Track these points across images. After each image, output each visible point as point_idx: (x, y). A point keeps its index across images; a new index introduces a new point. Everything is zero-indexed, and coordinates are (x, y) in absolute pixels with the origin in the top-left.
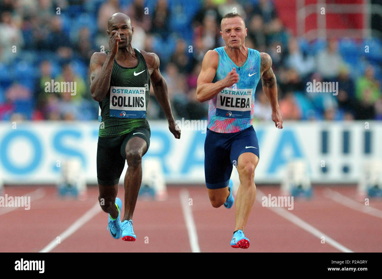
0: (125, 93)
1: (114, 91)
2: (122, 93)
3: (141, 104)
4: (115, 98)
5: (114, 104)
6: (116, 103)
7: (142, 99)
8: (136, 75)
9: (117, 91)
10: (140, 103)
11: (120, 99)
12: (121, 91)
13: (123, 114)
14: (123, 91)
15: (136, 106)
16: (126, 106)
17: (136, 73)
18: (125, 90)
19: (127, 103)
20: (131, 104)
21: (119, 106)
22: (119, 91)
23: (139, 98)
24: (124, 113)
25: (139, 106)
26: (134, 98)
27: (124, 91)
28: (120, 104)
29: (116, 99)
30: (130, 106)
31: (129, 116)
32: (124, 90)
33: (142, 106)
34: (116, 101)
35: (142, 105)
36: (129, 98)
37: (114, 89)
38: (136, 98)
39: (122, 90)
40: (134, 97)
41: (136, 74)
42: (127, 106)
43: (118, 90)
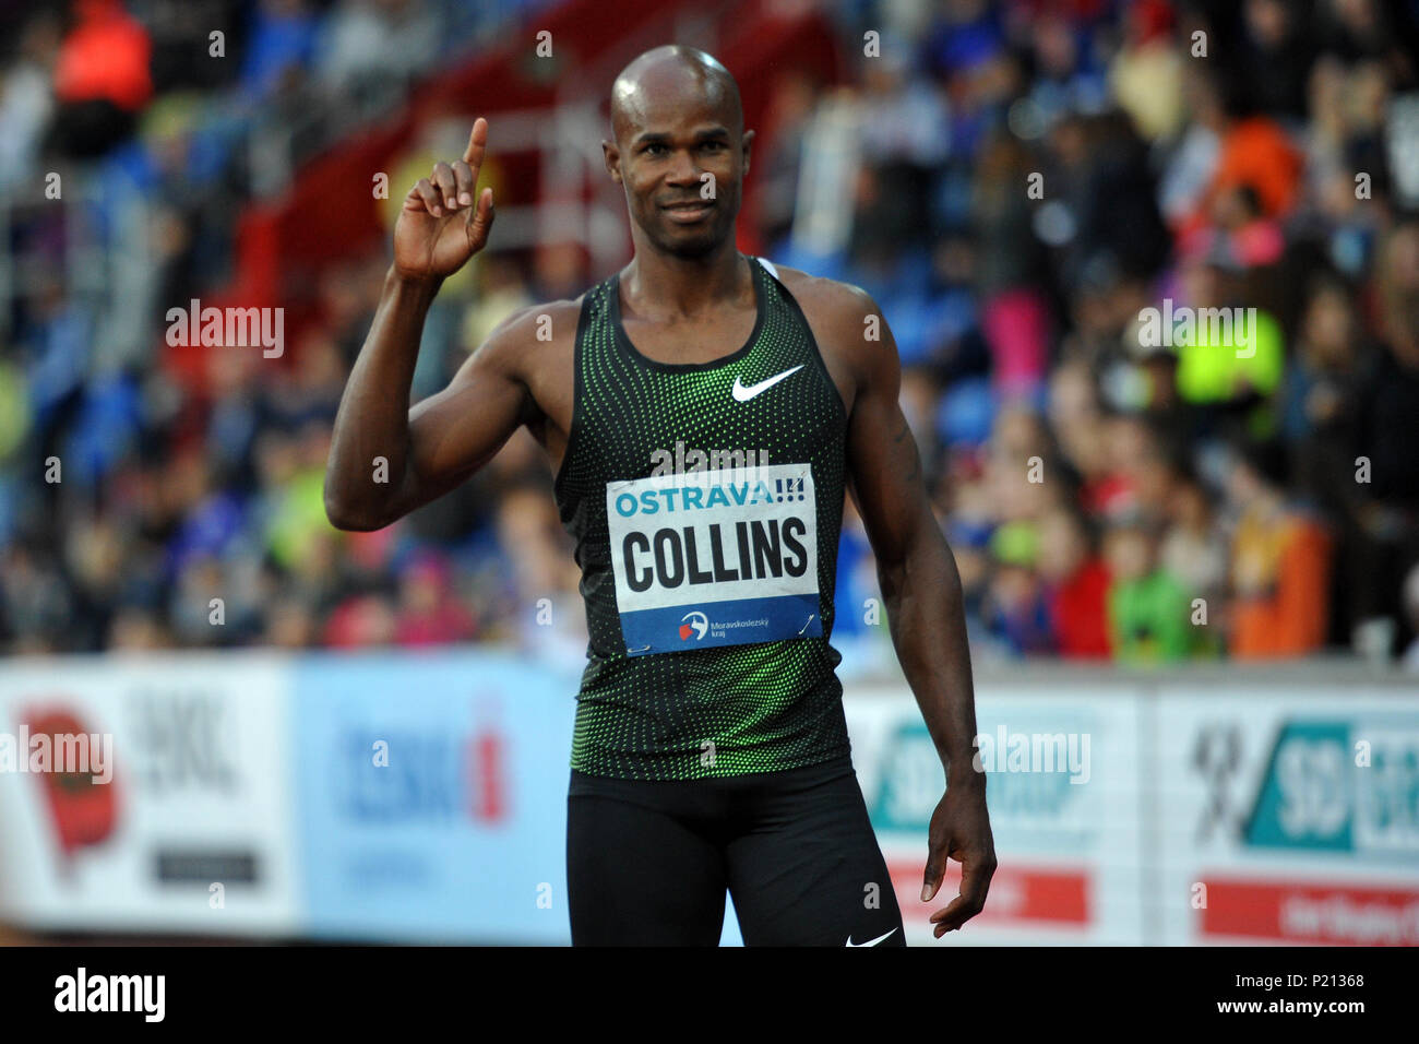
0: (687, 507)
1: (627, 505)
2: (671, 508)
3: (788, 561)
4: (636, 546)
5: (640, 577)
6: (648, 572)
7: (794, 531)
8: (748, 398)
9: (641, 506)
10: (786, 552)
11: (667, 544)
12: (662, 500)
13: (695, 625)
14: (674, 496)
15: (761, 574)
16: (706, 578)
17: (747, 383)
18: (686, 490)
19: (706, 563)
20: (732, 561)
21: (669, 583)
22: (651, 502)
23: (773, 524)
24: (700, 620)
25: (777, 573)
26: (741, 527)
27: (678, 499)
28: (670, 573)
29: (645, 548)
30: (724, 575)
31: (727, 630)
32: (676, 491)
33: (797, 572)
34: (644, 560)
35: (796, 562)
36: (715, 531)
37: (627, 496)
38: (757, 526)
39: (669, 493)
40: (744, 524)
41: (742, 393)
42: (710, 581)
43: (644, 496)
